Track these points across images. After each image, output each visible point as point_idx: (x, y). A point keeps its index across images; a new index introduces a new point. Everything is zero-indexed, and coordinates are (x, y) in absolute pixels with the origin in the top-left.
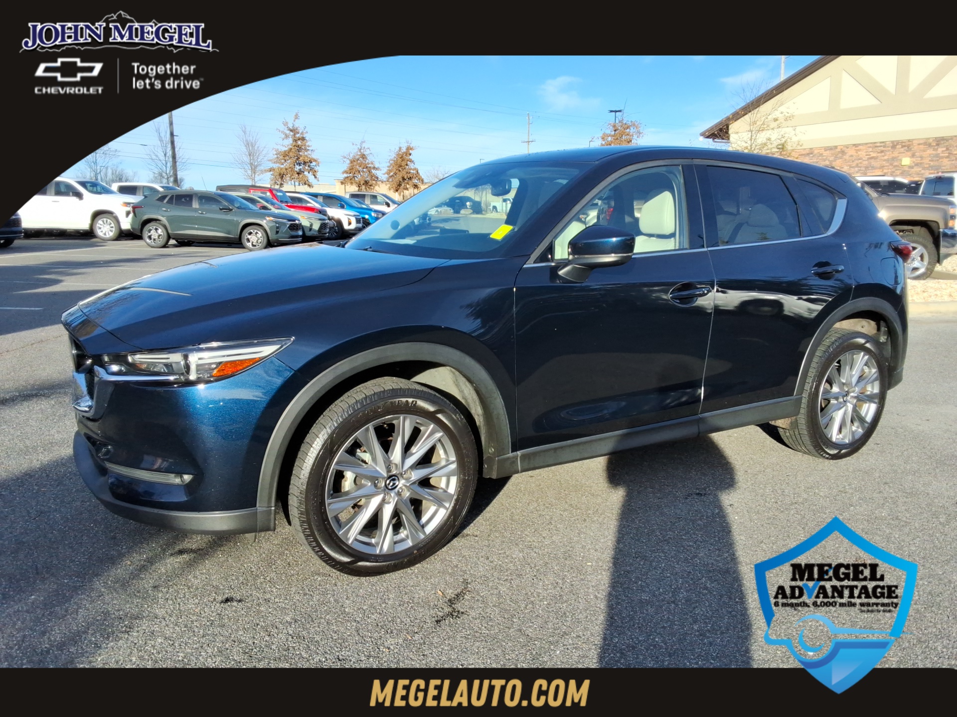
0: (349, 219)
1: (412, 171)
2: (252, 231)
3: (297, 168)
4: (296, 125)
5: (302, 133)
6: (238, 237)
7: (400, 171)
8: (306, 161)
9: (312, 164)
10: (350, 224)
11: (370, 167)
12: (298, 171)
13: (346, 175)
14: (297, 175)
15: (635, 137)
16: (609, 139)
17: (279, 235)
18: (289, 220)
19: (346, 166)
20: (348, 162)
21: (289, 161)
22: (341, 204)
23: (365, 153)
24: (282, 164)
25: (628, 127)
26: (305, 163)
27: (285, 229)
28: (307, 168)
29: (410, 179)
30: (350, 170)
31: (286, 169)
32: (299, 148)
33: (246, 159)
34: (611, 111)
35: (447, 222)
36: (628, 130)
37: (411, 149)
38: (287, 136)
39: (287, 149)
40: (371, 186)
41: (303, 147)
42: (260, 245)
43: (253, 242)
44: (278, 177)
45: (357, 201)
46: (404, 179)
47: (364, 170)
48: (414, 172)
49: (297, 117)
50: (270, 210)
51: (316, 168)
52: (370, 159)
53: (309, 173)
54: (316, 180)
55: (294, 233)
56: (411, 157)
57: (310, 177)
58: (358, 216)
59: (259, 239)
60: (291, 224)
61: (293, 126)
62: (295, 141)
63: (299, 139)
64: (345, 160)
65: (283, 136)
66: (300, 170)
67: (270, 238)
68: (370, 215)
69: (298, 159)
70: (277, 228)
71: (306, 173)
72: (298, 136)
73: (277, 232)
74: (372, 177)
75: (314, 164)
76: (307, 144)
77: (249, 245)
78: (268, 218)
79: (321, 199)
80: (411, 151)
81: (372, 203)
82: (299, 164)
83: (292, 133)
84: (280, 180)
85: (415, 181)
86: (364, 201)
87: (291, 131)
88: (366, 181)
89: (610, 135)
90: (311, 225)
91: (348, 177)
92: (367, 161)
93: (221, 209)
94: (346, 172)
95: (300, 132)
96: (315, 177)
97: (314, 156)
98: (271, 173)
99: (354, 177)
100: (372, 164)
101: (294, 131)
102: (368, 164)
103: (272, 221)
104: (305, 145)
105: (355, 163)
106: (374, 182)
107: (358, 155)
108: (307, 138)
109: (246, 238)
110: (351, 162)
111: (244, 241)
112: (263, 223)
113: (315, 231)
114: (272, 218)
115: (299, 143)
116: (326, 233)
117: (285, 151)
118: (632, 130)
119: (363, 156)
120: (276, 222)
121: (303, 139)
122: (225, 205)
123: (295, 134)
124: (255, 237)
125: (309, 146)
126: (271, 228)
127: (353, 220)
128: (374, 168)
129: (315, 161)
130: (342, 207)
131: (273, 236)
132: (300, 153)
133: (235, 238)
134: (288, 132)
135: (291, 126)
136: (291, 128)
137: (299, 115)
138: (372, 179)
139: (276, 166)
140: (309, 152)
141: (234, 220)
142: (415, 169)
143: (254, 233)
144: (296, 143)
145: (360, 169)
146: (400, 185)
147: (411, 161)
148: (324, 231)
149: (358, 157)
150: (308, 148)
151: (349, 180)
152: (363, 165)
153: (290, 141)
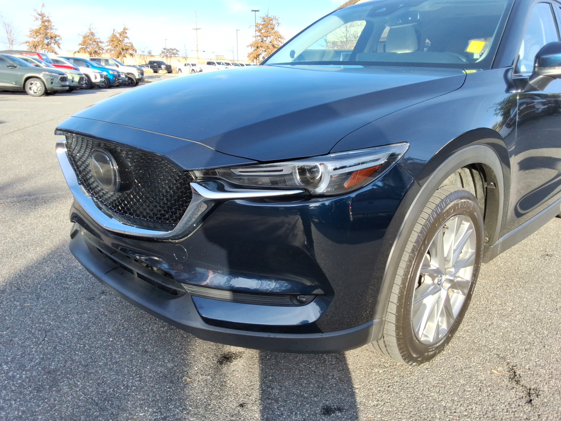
0: (95, 75)
1: (128, 45)
2: (33, 82)
3: (46, 41)
4: (43, 11)
5: (48, 17)
6: (22, 86)
7: (119, 44)
8: (52, 36)
9: (56, 39)
10: (96, 78)
11: (98, 41)
12: (47, 43)
13: (81, 47)
14: (46, 46)
15: (276, 26)
16: (261, 27)
17: (53, 85)
18: (60, 74)
19: (81, 40)
20: (82, 37)
21: (40, 36)
22: (87, 65)
23: (93, 32)
24: (35, 38)
25: (272, 20)
26: (52, 38)
27: (57, 80)
28: (53, 41)
29: (127, 49)
30: (84, 43)
31: (38, 42)
32: (46, 28)
33: (6, 35)
34: (253, 11)
35: (152, 78)
36: (271, 22)
37: (127, 29)
38: (37, 19)
39: (37, 28)
40: (100, 53)
41: (49, 27)
42: (40, 92)
43: (34, 90)
44: (32, 47)
45: (96, 63)
46: (123, 49)
47: (94, 43)
48: (130, 45)
49: (43, 5)
50: (42, 67)
51: (60, 42)
52: (97, 36)
53: (54, 44)
54: (60, 50)
55: (63, 83)
56: (127, 35)
57: (55, 47)
58: (101, 73)
59: (38, 88)
60: (62, 77)
61: (41, 12)
62: (43, 22)
63: (46, 21)
65: (35, 19)
66: (48, 42)
67: (47, 87)
68: (108, 72)
69: (46, 34)
70: (52, 79)
71: (52, 45)
72: (45, 19)
73: (52, 83)
74: (99, 48)
75: (57, 38)
76: (52, 25)
77: (31, 92)
78: (43, 73)
79: (72, 61)
80: (126, 31)
81: (106, 65)
82: (47, 38)
83: (40, 17)
84: (34, 49)
85: (131, 52)
86: (100, 63)
87: (40, 15)
88: (95, 51)
89: (261, 25)
90: (73, 78)
91: (82, 48)
92: (95, 37)
93: (8, 66)
94: (80, 44)
95: (47, 16)
96: (59, 48)
97: (57, 33)
98: (27, 44)
99: (86, 48)
100: (99, 39)
101: (42, 15)
102: (96, 39)
103: (48, 74)
104: (51, 25)
105: (86, 39)
106: (101, 51)
107: (88, 33)
108: (51, 21)
109: (28, 87)
110: (84, 37)
111: (27, 89)
112: (41, 76)
113: (76, 82)
114: (47, 73)
115: (46, 23)
116: (83, 84)
117: (37, 30)
118: (274, 22)
119: (92, 34)
120: (51, 76)
121: (49, 21)
122: (11, 64)
123: (43, 18)
124: (36, 87)
125: (53, 26)
126: (47, 80)
127: (98, 76)
128: (100, 42)
129: (59, 36)
130: (88, 66)
131: (49, 86)
132: (48, 31)
133: (20, 87)
134: (38, 16)
136: (40, 13)
137: (45, 4)
138: (99, 49)
139: (30, 40)
140: (54, 30)
141: (18, 75)
142: (130, 43)
143: (34, 83)
144: (44, 23)
145: (91, 42)
146: (120, 54)
147: (127, 37)
148: (82, 83)
149: (88, 34)
150: (53, 27)
151: (83, 50)
152: (92, 40)
153: (39, 22)
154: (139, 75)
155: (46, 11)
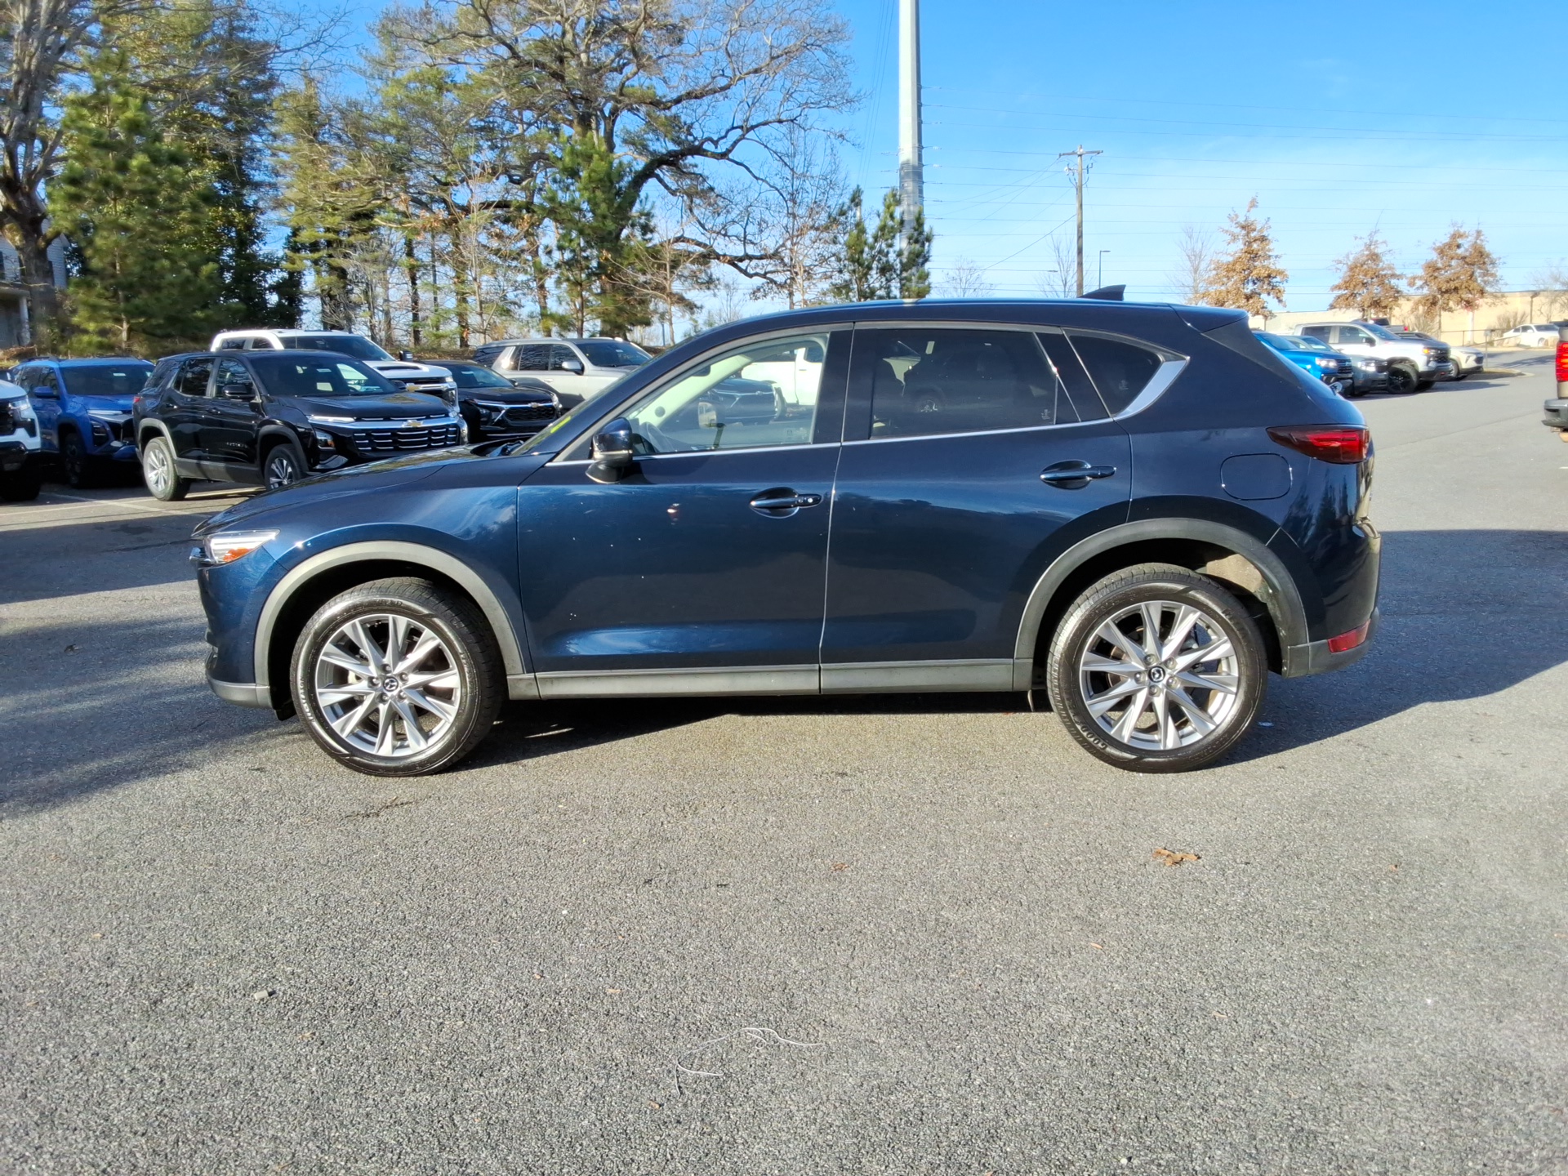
3: (1249, 289)
4: (1252, 218)
5: (1261, 230)
8: (1265, 275)
9: (1274, 280)
11: (1386, 275)
12: (1251, 293)
13: (1338, 293)
19: (1339, 276)
20: (1345, 269)
21: (1235, 278)
23: (1378, 251)
24: (1223, 285)
26: (1262, 279)
28: (1266, 286)
30: (1347, 282)
32: (1254, 256)
37: (1461, 236)
38: (1235, 238)
39: (1231, 259)
40: (1386, 307)
41: (1261, 253)
47: (1375, 281)
49: (1253, 204)
51: (1281, 287)
52: (1386, 260)
53: (1269, 294)
54: (1281, 305)
57: (1270, 301)
61: (1247, 221)
62: (1249, 244)
63: (1255, 240)
64: (1340, 266)
65: (1229, 238)
69: (1251, 273)
71: (1264, 296)
72: (1253, 235)
74: (1388, 291)
75: (1278, 279)
76: (1268, 247)
82: (1252, 282)
83: (1244, 232)
87: (1243, 227)
88: (1377, 300)
91: (1341, 296)
92: (1381, 265)
94: (1338, 287)
95: (1259, 228)
96: (1280, 301)
97: (1279, 265)
99: (1353, 294)
100: (1389, 268)
101: (1247, 227)
102: (1383, 269)
104: (1265, 250)
105: (1357, 270)
106: (1391, 300)
107: (1364, 255)
108: (1269, 238)
110: (1351, 269)
115: (1255, 246)
117: (1230, 263)
119: (1375, 257)
121: (1263, 239)
123: (1248, 233)
125: (1269, 250)
128: (1393, 276)
129: (1280, 273)
132: (1256, 263)
134: (1238, 230)
135: (1241, 220)
136: (1244, 224)
137: (1258, 200)
138: (1388, 296)
139: (1213, 288)
140: (1272, 260)
144: (1250, 247)
145: (1367, 279)
149: (1364, 259)
150: (1269, 254)
151: (1345, 300)
152: (1370, 273)
153: (1240, 246)
154: (1428, 362)
155: (1258, 217)
